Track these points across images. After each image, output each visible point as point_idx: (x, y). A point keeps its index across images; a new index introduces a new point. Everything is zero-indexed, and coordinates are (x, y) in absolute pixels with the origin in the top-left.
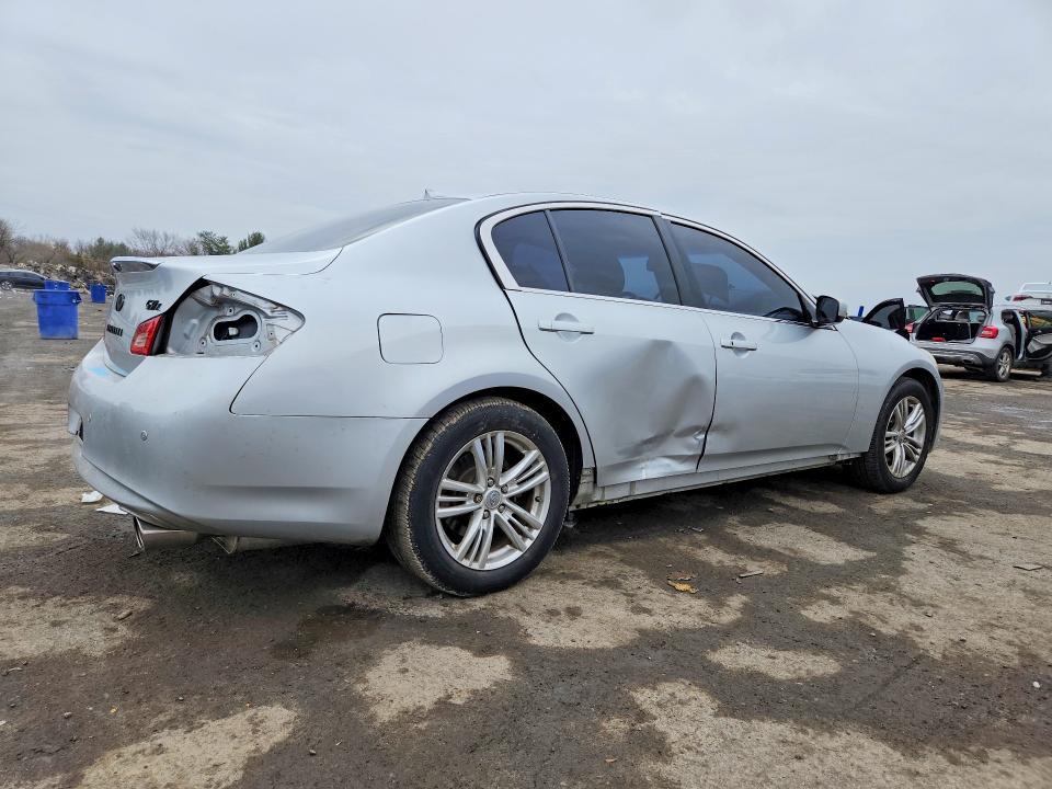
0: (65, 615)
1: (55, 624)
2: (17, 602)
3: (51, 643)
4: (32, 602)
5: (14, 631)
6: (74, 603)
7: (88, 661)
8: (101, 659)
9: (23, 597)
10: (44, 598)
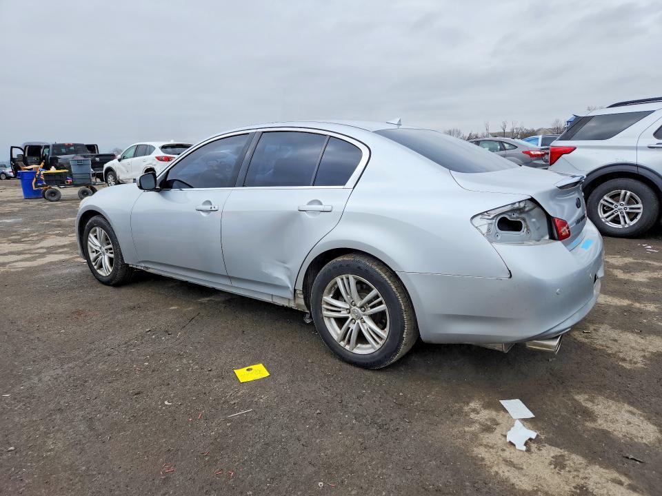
0: (610, 343)
1: (616, 341)
2: (628, 359)
3: (621, 334)
4: (621, 355)
5: (634, 345)
6: (603, 346)
7: (611, 325)
8: (606, 323)
9: (624, 360)
10: (614, 355)
